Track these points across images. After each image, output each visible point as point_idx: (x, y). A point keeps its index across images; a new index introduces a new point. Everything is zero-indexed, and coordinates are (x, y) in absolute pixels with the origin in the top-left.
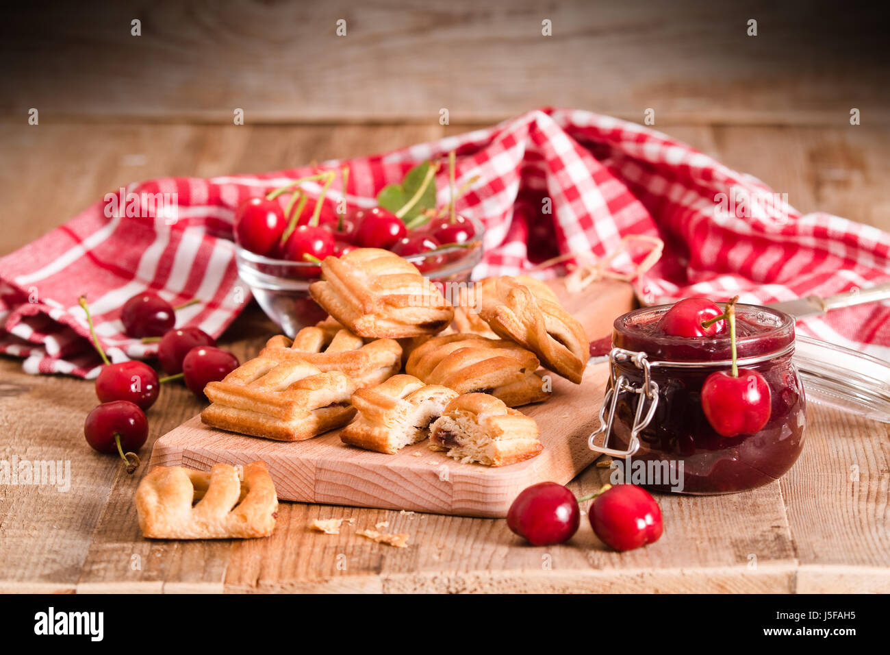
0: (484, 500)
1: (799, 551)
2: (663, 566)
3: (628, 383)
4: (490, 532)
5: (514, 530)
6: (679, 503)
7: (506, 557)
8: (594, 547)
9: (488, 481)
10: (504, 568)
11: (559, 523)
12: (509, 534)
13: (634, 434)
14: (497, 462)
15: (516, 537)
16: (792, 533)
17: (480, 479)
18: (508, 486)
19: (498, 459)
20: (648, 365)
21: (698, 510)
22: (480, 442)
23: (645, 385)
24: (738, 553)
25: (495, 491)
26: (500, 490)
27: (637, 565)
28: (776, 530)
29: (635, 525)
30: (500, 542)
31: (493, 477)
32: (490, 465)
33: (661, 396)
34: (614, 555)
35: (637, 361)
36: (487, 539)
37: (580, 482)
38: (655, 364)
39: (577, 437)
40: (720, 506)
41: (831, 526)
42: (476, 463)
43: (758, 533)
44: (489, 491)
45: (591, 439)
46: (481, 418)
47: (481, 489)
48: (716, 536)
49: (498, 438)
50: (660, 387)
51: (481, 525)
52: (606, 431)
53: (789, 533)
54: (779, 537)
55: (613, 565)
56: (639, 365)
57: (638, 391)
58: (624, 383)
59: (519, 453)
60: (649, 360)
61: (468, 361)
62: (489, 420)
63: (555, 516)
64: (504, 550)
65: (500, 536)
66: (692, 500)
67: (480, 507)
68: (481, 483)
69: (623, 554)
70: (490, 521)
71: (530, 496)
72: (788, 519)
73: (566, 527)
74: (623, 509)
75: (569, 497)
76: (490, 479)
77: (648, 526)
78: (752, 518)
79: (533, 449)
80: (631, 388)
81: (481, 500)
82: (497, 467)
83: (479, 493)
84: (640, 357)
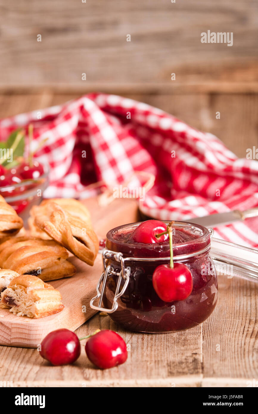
0: (29, 338)
1: (205, 369)
2: (125, 379)
3: (113, 269)
4: (31, 357)
5: (43, 356)
6: (142, 338)
7: (37, 373)
8: (89, 367)
9: (31, 327)
10: (35, 380)
11: (68, 353)
12: (41, 359)
13: (115, 299)
14: (36, 316)
15: (45, 360)
16: (203, 358)
17: (26, 326)
18: (42, 330)
19: (37, 314)
20: (123, 260)
21: (152, 343)
22: (27, 304)
23: (122, 271)
24: (170, 370)
25: (35, 332)
26: (38, 332)
27: (111, 378)
28: (194, 356)
29: (111, 354)
30: (35, 364)
31: (34, 324)
32: (33, 317)
33: (131, 277)
34: (99, 372)
35: (117, 258)
36: (28, 362)
37: (88, 325)
38: (127, 259)
39: (88, 299)
40: (165, 340)
41: (227, 353)
42: (25, 316)
43: (184, 357)
44: (32, 332)
45: (92, 302)
46: (29, 289)
47: (27, 332)
48: (159, 359)
49: (37, 302)
50: (131, 272)
51: (27, 352)
52: (100, 297)
53: (201, 358)
54: (195, 360)
55: (97, 377)
56: (118, 260)
57: (118, 274)
58: (111, 269)
59: (50, 310)
60: (124, 257)
61: (27, 254)
62: (32, 292)
63: (66, 349)
64: (37, 368)
65: (36, 360)
66: (150, 336)
67: (26, 342)
68: (27, 328)
69: (104, 371)
70: (32, 350)
71: (53, 337)
72: (203, 349)
73: (72, 355)
74: (104, 346)
75: (75, 338)
76: (32, 326)
77: (119, 355)
78: (182, 348)
79: (58, 308)
80: (114, 273)
81: (27, 338)
82: (36, 318)
83: (26, 333)
84: (118, 255)
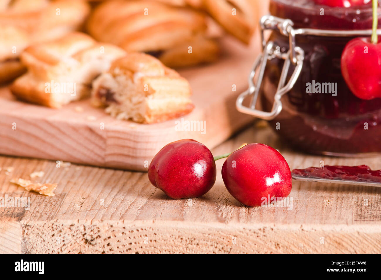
0: (134, 155)
2: (284, 222)
4: (136, 184)
5: (154, 184)
7: (142, 208)
8: (227, 202)
9: (138, 136)
10: (137, 218)
11: (194, 178)
12: (152, 189)
13: (278, 97)
14: (148, 120)
15: (158, 190)
17: (131, 135)
19: (150, 116)
20: (294, 33)
22: (135, 100)
23: (290, 52)
24: (359, 213)
25: (144, 146)
27: (261, 220)
29: (264, 182)
30: (141, 195)
32: (142, 122)
33: (306, 63)
34: (243, 210)
35: (283, 28)
36: (130, 191)
38: (300, 31)
42: (131, 120)
44: (139, 146)
45: (240, 101)
46: (139, 75)
47: (131, 144)
49: (150, 97)
50: (306, 54)
51: (130, 178)
52: (254, 92)
55: (239, 218)
56: (284, 33)
57: (285, 56)
58: (274, 49)
59: (170, 111)
60: (295, 27)
62: (142, 80)
63: (192, 171)
64: (143, 201)
65: (143, 189)
67: (130, 162)
68: (132, 138)
69: (251, 209)
70: (138, 175)
73: (201, 182)
75: (206, 154)
77: (276, 184)
79: (184, 108)
80: (279, 54)
81: (131, 154)
82: (148, 124)
83: (130, 147)
84: (286, 25)
